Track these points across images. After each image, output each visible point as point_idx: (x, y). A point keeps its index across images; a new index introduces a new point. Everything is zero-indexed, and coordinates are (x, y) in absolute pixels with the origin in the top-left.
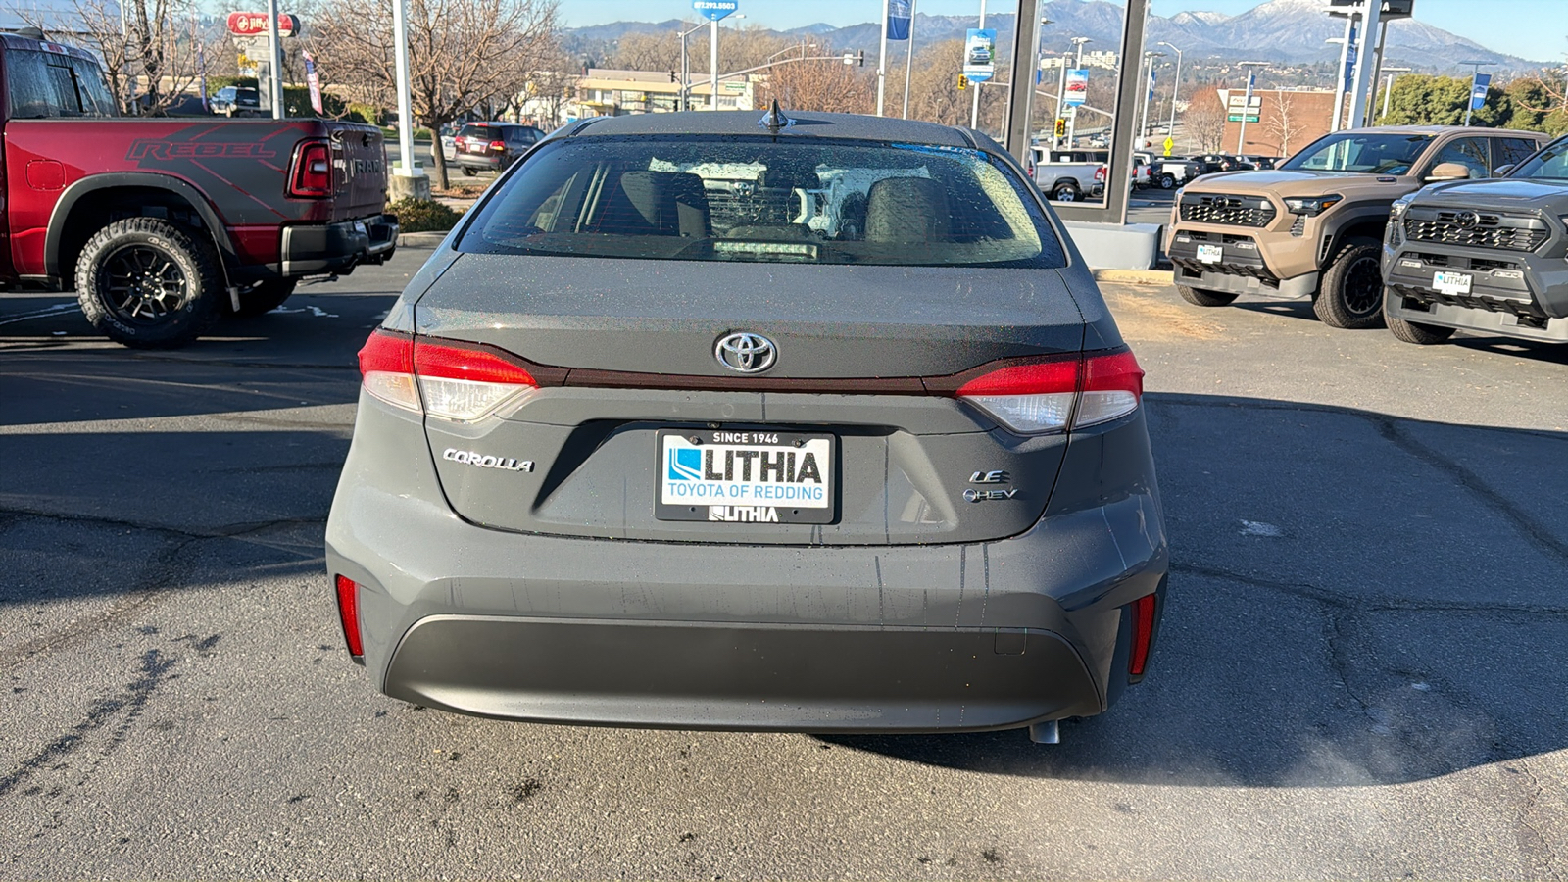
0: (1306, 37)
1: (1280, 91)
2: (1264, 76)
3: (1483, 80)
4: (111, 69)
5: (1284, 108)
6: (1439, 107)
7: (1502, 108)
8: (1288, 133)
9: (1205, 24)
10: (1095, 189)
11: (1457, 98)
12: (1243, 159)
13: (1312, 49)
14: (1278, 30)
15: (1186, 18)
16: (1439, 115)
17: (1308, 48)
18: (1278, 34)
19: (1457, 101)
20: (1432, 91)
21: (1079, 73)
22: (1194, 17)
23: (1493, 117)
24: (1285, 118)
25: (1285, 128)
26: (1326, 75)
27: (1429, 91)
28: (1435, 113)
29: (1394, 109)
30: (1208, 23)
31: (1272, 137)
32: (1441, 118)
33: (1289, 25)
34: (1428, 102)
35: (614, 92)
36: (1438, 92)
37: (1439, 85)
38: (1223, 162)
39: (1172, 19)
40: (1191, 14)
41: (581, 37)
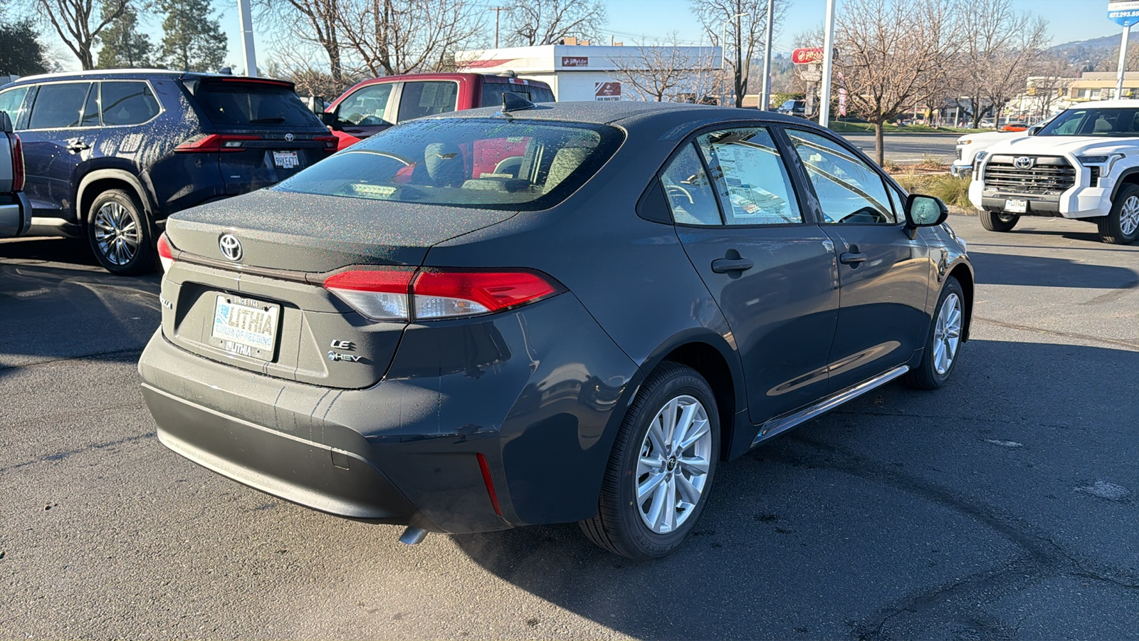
4: (658, 92)
35: (1102, 90)
41: (1086, 48)
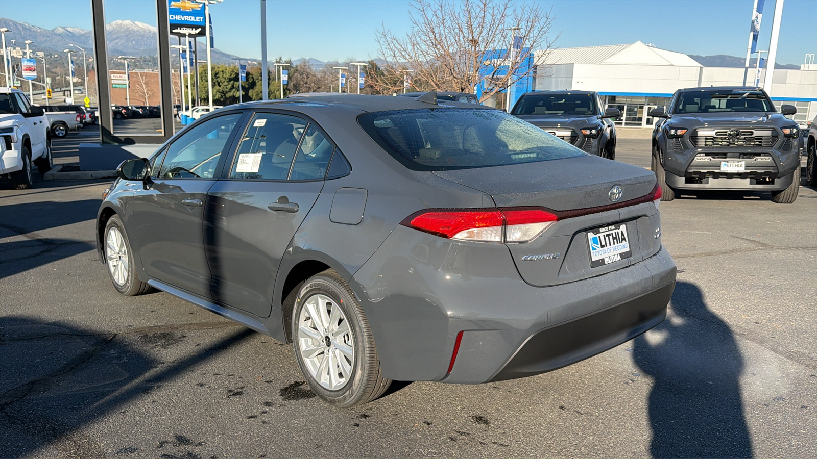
0: (132, 43)
1: (139, 72)
2: (114, 63)
3: (243, 67)
5: (143, 80)
6: (223, 80)
7: (251, 80)
8: (147, 93)
9: (73, 34)
10: (77, 127)
11: (231, 75)
12: (132, 108)
13: (136, 49)
14: (116, 39)
15: (61, 30)
16: (224, 84)
17: (134, 49)
18: (117, 41)
19: (231, 77)
20: (218, 72)
21: (29, 61)
22: (66, 30)
23: (248, 85)
24: (144, 86)
25: (145, 91)
26: (147, 63)
27: (217, 72)
28: (222, 83)
29: (202, 81)
30: (75, 34)
31: (140, 96)
32: (225, 85)
33: (122, 36)
34: (217, 78)
36: (221, 73)
37: (221, 70)
38: (122, 110)
39: (53, 31)
40: (64, 28)
